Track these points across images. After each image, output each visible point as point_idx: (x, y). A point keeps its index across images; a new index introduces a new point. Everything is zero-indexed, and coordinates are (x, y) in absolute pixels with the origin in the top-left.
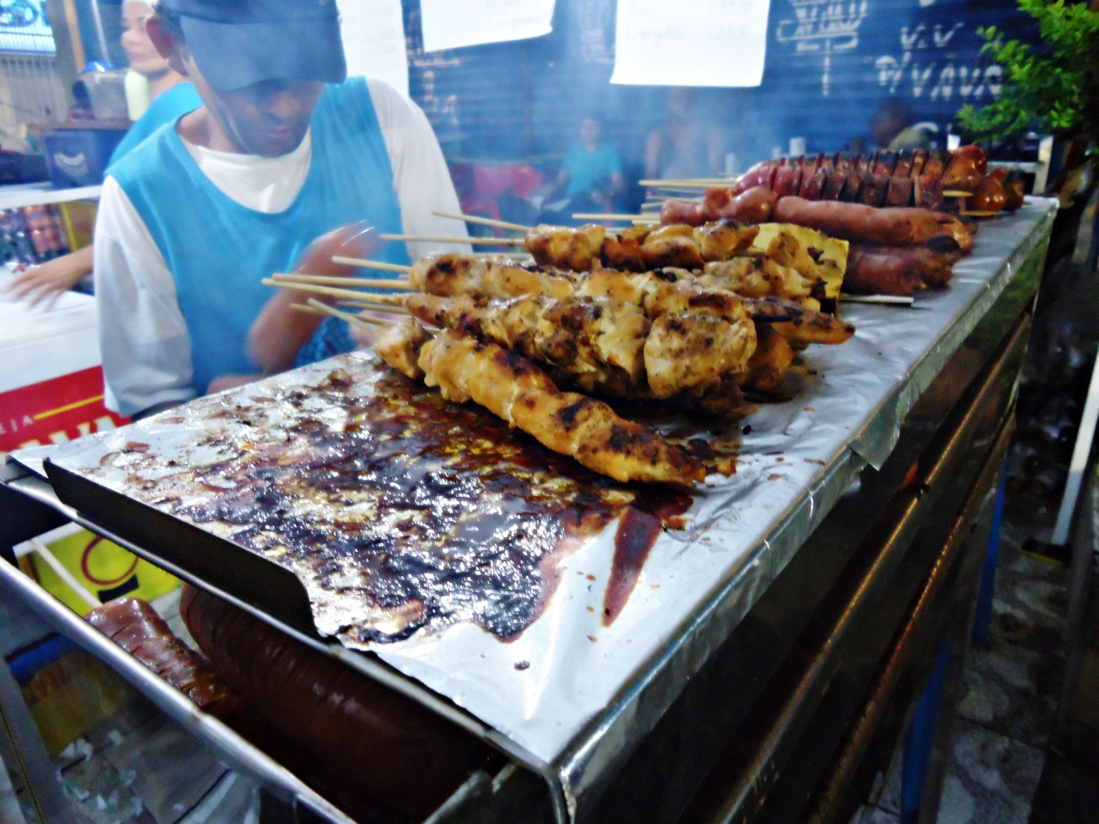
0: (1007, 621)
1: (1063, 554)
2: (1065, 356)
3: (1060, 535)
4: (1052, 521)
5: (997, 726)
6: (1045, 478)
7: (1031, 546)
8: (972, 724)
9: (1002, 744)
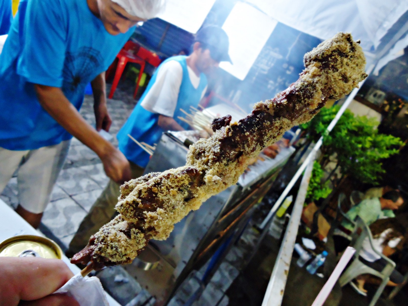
0: (243, 242)
1: (261, 231)
2: (280, 184)
3: (262, 226)
4: (261, 222)
5: (232, 263)
6: (264, 212)
7: (255, 226)
8: (227, 261)
9: (231, 267)
